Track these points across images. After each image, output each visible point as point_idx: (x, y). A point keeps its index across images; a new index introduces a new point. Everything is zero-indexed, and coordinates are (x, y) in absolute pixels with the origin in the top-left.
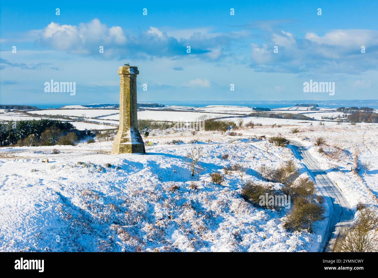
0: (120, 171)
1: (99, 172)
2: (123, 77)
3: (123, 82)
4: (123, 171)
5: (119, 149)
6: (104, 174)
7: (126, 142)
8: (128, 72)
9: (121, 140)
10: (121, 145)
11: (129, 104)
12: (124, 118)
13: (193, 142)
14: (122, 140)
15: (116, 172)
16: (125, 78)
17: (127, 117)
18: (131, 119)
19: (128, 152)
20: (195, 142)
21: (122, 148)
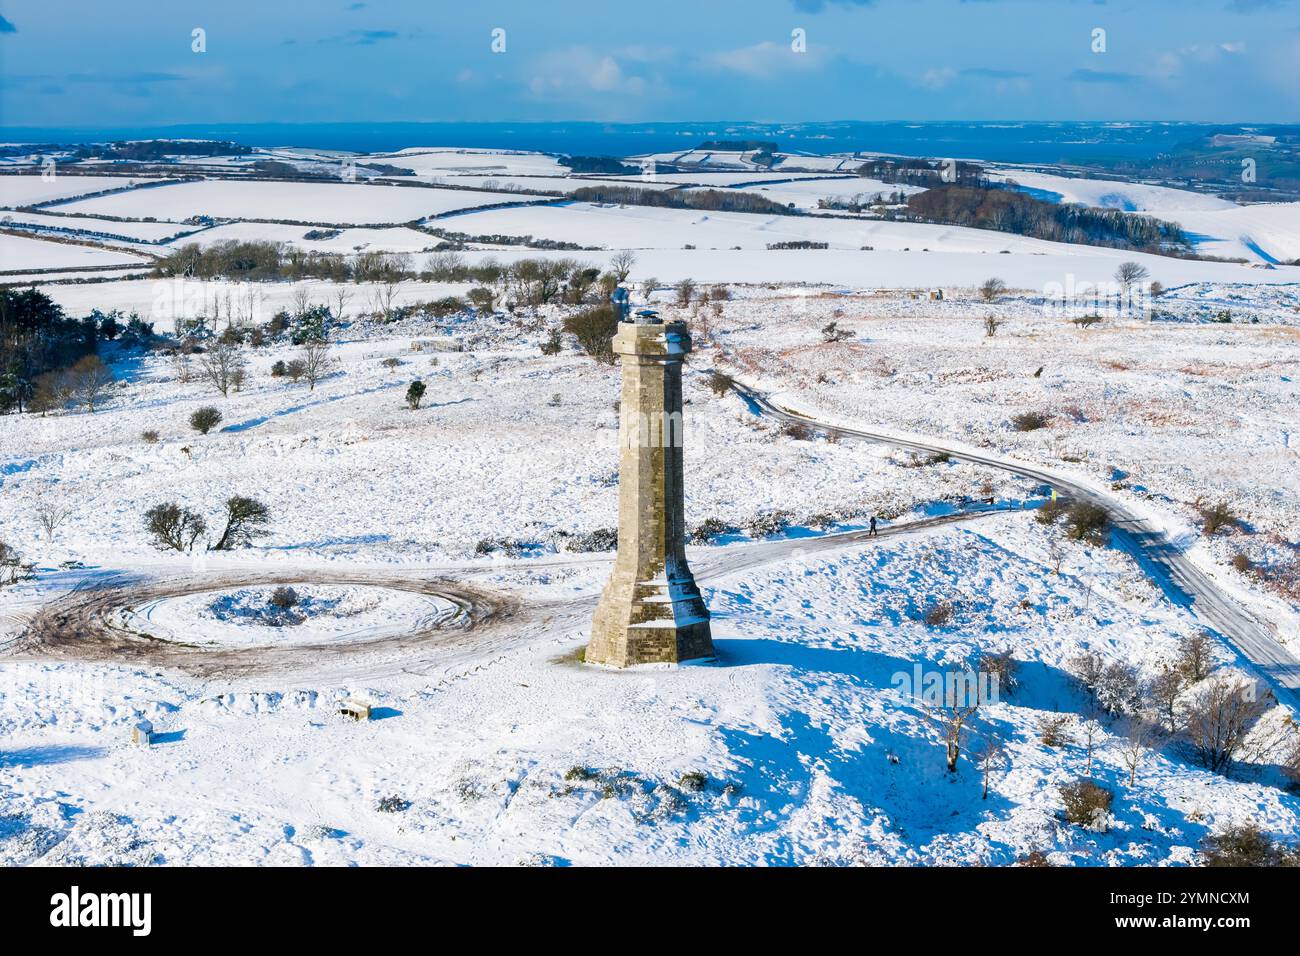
0: (744, 802)
1: (675, 819)
2: (639, 368)
3: (638, 385)
4: (755, 805)
5: (628, 647)
6: (696, 829)
7: (653, 619)
8: (658, 346)
9: (634, 611)
10: (635, 629)
11: (662, 468)
12: (642, 525)
13: (770, 532)
14: (638, 609)
15: (735, 814)
16: (646, 369)
17: (652, 522)
18: (668, 528)
19: (663, 660)
20: (778, 531)
21: (637, 642)
